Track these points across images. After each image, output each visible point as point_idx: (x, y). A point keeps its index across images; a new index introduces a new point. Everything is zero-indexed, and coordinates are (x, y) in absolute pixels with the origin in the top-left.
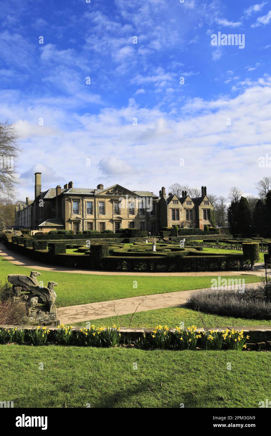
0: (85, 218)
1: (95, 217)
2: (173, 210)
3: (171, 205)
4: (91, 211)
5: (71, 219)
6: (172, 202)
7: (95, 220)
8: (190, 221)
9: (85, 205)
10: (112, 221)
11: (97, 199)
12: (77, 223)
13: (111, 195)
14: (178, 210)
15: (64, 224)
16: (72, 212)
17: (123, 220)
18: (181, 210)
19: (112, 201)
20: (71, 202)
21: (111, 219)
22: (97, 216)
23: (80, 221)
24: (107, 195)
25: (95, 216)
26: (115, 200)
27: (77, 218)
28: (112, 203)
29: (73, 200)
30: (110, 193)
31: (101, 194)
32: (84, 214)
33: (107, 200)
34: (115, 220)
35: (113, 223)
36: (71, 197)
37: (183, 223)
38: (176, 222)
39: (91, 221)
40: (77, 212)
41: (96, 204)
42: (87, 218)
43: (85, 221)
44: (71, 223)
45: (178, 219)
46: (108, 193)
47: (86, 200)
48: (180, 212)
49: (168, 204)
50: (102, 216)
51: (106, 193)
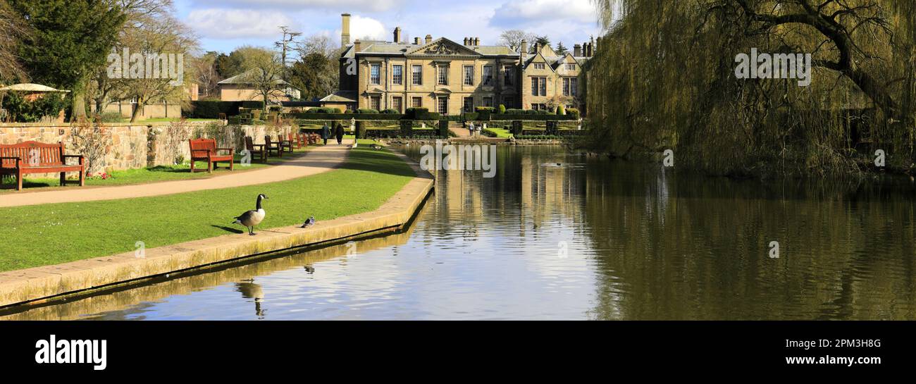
0: (389, 90)
1: (406, 89)
2: (535, 79)
3: (530, 71)
4: (398, 79)
5: (367, 92)
6: (532, 65)
7: (406, 93)
8: (570, 97)
9: (390, 71)
10: (433, 95)
11: (409, 62)
12: (376, 97)
13: (433, 55)
14: (544, 78)
15: (357, 99)
16: (370, 80)
17: (451, 95)
18: (550, 79)
19: (434, 64)
20: (367, 66)
21: (431, 91)
22: (408, 88)
23: (381, 94)
24: (426, 54)
25: (406, 87)
26: (438, 63)
27: (376, 90)
28: (435, 67)
29: (370, 62)
30: (431, 52)
31: (415, 54)
32: (389, 84)
33: (426, 63)
34: (438, 94)
35: (435, 98)
36: (368, 59)
37: (552, 100)
38: (540, 99)
39: (399, 95)
40: (377, 80)
41: (408, 69)
42: (392, 90)
43: (389, 94)
44: (368, 98)
45: (544, 93)
46: (428, 51)
47: (392, 62)
48: (548, 83)
49: (525, 69)
50: (417, 88)
51: (425, 52)
